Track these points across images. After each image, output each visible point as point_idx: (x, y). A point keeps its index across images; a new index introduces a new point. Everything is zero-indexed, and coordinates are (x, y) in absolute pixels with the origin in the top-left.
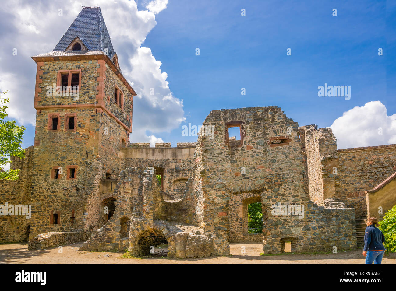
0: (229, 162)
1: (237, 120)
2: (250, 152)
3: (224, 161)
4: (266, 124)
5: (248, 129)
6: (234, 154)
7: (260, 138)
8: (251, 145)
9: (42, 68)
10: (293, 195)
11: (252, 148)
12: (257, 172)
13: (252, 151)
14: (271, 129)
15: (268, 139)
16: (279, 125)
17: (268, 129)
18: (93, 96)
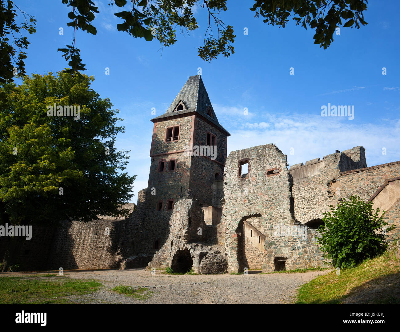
0: (240, 191)
1: (246, 158)
2: (254, 182)
3: (237, 191)
4: (264, 158)
5: (253, 164)
6: (243, 185)
7: (260, 170)
8: (255, 177)
9: (156, 126)
10: (283, 217)
11: (255, 179)
12: (258, 199)
13: (255, 181)
14: (267, 162)
15: (265, 171)
16: (273, 159)
17: (265, 163)
18: (187, 143)
